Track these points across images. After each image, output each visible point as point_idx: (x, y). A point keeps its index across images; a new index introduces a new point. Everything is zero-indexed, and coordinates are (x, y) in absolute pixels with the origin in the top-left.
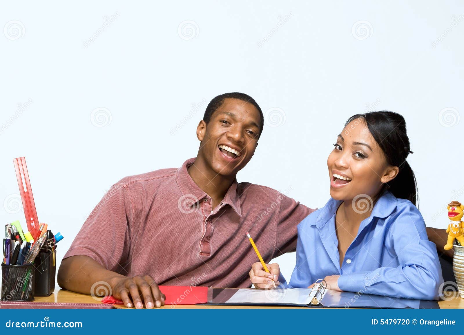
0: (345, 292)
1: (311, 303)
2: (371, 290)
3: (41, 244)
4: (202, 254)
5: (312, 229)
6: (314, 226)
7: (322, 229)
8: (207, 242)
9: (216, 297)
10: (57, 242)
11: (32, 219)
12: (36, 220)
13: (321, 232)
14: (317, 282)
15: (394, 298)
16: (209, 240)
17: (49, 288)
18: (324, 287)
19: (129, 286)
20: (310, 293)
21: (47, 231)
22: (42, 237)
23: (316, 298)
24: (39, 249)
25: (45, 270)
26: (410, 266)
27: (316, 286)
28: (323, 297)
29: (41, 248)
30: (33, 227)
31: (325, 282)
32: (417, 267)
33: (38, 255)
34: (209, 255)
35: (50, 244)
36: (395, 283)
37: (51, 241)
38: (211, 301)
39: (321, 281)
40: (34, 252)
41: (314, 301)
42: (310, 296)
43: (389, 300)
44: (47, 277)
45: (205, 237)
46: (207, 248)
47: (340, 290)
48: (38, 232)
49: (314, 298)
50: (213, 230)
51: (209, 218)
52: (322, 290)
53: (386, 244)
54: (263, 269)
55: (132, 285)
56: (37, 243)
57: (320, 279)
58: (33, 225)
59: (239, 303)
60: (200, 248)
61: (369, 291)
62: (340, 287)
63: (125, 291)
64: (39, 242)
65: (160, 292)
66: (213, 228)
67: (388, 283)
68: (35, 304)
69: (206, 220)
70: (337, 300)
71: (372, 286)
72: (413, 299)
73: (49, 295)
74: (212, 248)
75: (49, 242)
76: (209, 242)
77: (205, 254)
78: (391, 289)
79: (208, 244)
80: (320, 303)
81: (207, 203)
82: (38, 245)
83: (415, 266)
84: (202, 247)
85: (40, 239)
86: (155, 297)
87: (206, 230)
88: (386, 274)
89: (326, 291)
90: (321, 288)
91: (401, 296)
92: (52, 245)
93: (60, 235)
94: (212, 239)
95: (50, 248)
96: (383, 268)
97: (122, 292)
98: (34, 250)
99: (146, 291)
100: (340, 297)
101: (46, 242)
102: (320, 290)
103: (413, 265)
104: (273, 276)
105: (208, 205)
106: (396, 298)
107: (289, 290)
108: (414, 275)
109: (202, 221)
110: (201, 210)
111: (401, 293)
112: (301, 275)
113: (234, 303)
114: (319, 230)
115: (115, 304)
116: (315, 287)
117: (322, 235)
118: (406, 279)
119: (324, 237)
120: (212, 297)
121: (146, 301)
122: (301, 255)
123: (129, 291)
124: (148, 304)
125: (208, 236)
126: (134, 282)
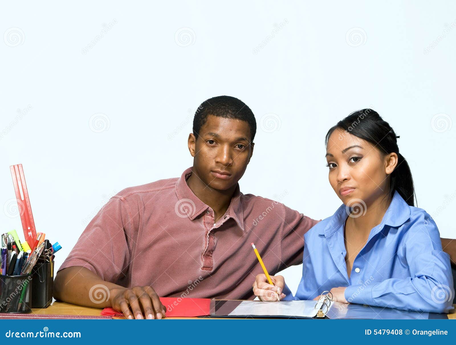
0: (352, 304)
1: (316, 315)
2: (378, 301)
3: (39, 254)
4: (205, 268)
5: (320, 239)
6: (322, 236)
7: (330, 238)
8: (209, 256)
9: (218, 309)
10: (55, 252)
11: (29, 228)
12: (33, 230)
13: (329, 241)
14: (323, 294)
15: (402, 310)
16: (212, 254)
17: (46, 299)
18: (330, 299)
19: (129, 297)
20: (316, 305)
21: (45, 241)
22: (39, 246)
23: (321, 310)
24: (36, 259)
25: (42, 281)
26: (419, 277)
27: (322, 298)
28: (329, 310)
29: (38, 259)
30: (31, 236)
31: (331, 293)
32: (427, 278)
33: (35, 265)
34: (212, 270)
35: (47, 254)
36: (403, 295)
37: (49, 251)
38: (214, 314)
39: (327, 293)
40: (32, 262)
41: (320, 313)
42: (316, 308)
43: (397, 313)
44: (45, 289)
45: (207, 251)
46: (209, 262)
47: (346, 302)
48: (35, 241)
49: (320, 311)
50: (216, 243)
51: (211, 231)
52: (328, 303)
53: (398, 254)
54: (267, 281)
55: (132, 296)
56: (35, 253)
57: (326, 291)
58: (30, 234)
59: (243, 316)
60: (202, 263)
61: (376, 303)
62: (347, 299)
63: (125, 303)
64: (36, 253)
65: (160, 303)
66: (215, 241)
67: (396, 295)
68: (32, 316)
69: (208, 233)
70: (343, 312)
71: (380, 298)
72: (421, 312)
73: (46, 307)
74: (215, 262)
75: (47, 252)
76: (211, 257)
77: (207, 269)
78: (399, 301)
79: (210, 259)
80: (325, 316)
81: (209, 215)
82: (36, 255)
83: (424, 277)
84: (205, 262)
85: (37, 249)
86: (156, 309)
87: (208, 244)
88: (394, 285)
89: (332, 303)
90: (327, 300)
91: (409, 308)
92: (50, 255)
93: (58, 245)
94: (214, 253)
95: (47, 258)
96: (392, 280)
97: (122, 304)
98: (31, 260)
99: (146, 303)
100: (347, 310)
101: (44, 252)
102: (326, 302)
103: (422, 276)
104: (277, 288)
105: (210, 217)
106: (404, 311)
107: (294, 302)
108: (423, 286)
109: (204, 234)
110: (203, 223)
111: (409, 305)
112: (308, 286)
113: (237, 316)
114: (327, 239)
115: (115, 316)
116: (320, 299)
117: (330, 245)
118: (415, 290)
119: (332, 246)
120: (215, 310)
121: (147, 314)
122: (308, 265)
123: (129, 302)
124: (148, 316)
125: (210, 249)
126: (134, 292)
